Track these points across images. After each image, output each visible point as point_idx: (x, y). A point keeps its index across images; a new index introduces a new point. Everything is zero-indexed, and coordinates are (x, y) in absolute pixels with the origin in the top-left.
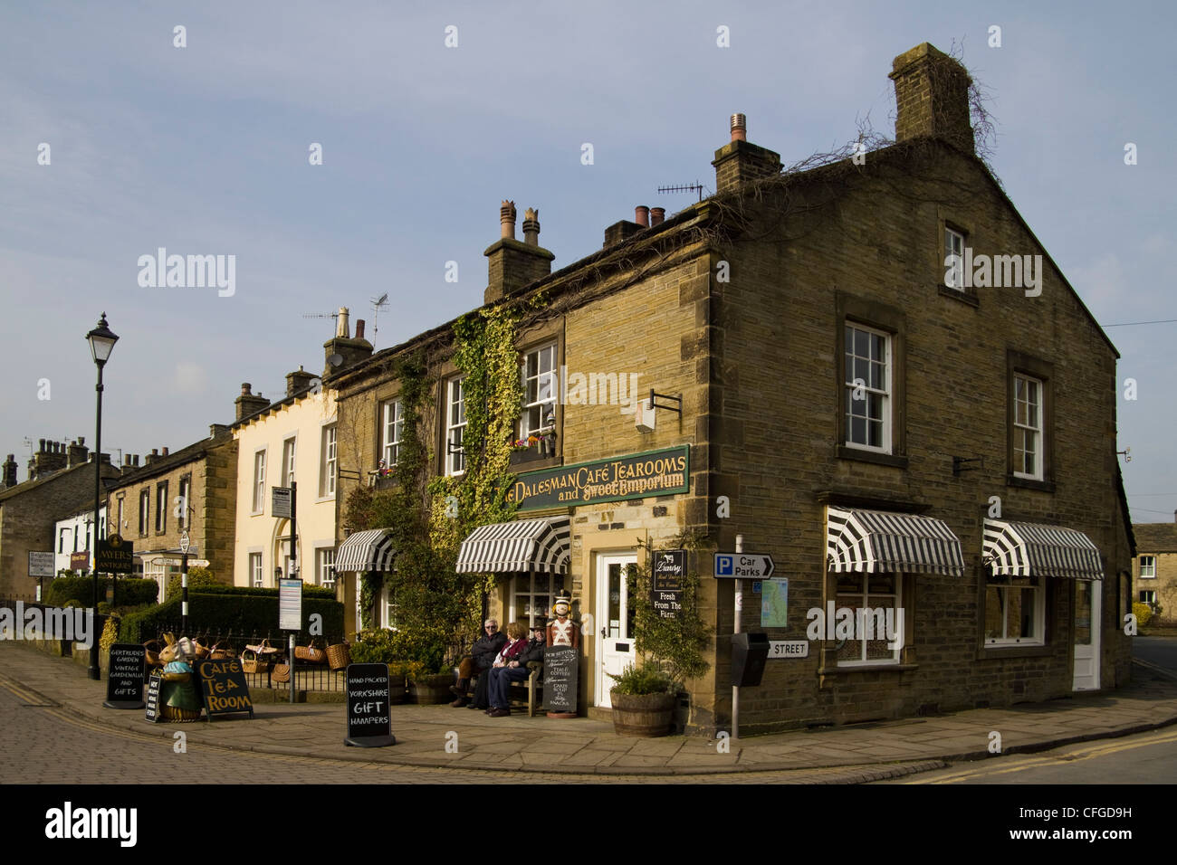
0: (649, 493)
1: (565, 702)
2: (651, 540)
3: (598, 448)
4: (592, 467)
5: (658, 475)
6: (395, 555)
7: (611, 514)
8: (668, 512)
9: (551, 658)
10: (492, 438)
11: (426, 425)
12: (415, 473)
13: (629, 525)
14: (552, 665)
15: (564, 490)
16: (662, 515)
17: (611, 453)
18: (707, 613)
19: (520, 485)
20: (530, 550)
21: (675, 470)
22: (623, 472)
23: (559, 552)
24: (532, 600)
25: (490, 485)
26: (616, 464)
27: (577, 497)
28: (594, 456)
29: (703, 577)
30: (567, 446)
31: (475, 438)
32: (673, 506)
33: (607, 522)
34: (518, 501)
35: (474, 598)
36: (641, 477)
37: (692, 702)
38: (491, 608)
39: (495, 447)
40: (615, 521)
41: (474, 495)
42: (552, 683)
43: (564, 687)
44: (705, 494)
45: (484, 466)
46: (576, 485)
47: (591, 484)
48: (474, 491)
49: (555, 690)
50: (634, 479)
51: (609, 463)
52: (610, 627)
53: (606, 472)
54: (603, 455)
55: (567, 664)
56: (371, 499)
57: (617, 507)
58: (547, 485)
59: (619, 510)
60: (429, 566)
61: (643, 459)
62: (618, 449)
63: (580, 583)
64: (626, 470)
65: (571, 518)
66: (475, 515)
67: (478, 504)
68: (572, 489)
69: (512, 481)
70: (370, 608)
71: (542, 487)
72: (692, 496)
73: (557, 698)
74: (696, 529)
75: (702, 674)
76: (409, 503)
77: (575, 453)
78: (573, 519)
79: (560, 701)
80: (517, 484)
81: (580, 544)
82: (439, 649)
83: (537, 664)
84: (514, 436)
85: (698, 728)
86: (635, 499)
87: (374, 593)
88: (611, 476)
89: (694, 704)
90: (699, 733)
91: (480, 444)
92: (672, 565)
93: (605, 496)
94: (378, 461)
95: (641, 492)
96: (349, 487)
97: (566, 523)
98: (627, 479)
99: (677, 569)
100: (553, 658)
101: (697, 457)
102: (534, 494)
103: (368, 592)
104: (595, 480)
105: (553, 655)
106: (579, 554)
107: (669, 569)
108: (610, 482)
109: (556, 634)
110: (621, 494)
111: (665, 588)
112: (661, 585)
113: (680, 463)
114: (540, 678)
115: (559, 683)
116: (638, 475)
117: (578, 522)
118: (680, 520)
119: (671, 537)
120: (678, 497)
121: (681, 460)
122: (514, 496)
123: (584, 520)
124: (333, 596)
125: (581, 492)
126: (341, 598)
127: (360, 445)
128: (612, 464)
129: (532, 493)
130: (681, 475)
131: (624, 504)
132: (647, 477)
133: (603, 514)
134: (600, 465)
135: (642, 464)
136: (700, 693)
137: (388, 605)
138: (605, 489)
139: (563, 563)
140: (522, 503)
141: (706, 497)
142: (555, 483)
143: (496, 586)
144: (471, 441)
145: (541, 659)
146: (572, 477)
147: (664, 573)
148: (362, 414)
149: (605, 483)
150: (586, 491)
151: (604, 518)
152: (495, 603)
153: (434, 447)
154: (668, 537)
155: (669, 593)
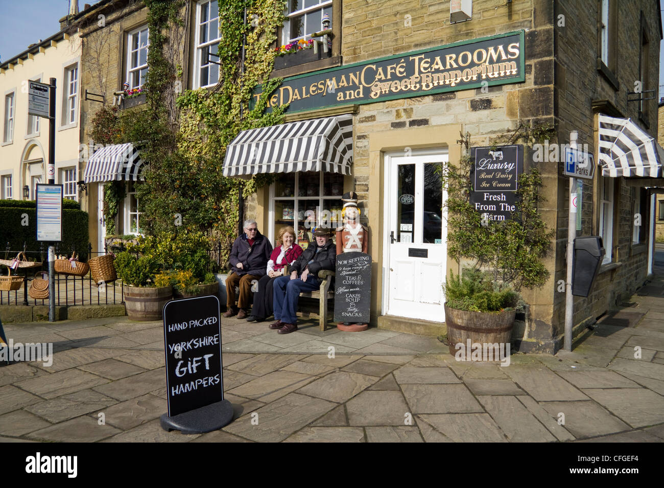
0: (463, 86)
1: (358, 313)
2: (469, 135)
3: (390, 44)
4: (383, 63)
5: (478, 65)
6: (142, 166)
7: (408, 111)
8: (493, 104)
9: (343, 266)
10: (251, 47)
11: (173, 46)
12: (163, 89)
13: (433, 121)
14: (344, 273)
15: (343, 89)
16: (485, 108)
17: (409, 47)
18: (548, 214)
19: (286, 91)
20: (322, 149)
21: (504, 57)
22: (427, 65)
23: (344, 152)
24: (321, 203)
25: (249, 92)
26: (417, 58)
27: (361, 95)
28: (384, 52)
29: (544, 176)
30: (346, 46)
31: (233, 48)
32: (499, 98)
33: (404, 118)
34: (282, 105)
35: (230, 203)
36: (452, 69)
37: (529, 315)
38: (248, 213)
39: (255, 55)
40: (414, 118)
41: (231, 103)
42: (344, 293)
43: (358, 297)
44: (549, 83)
45: (243, 74)
46: (360, 83)
47: (380, 80)
48: (229, 98)
49: (347, 300)
50: (442, 71)
51: (406, 57)
52: (399, 231)
53: (402, 67)
54: (397, 50)
55: (360, 272)
56: (116, 118)
57: (417, 103)
58: (322, 86)
59: (420, 107)
60: (183, 174)
61: (456, 49)
62: (416, 43)
63: (367, 185)
64: (432, 63)
65: (353, 118)
66: (231, 123)
67: (234, 112)
68: (355, 87)
69: (276, 86)
70: (114, 215)
71: (314, 89)
72: (530, 85)
73: (349, 309)
74: (536, 122)
75: (542, 284)
76: (155, 118)
77: (358, 51)
78: (355, 119)
79: (353, 312)
80: (281, 89)
81: (366, 144)
82: (203, 257)
83: (328, 272)
84: (277, 42)
85: (538, 343)
86: (443, 94)
87: (117, 202)
88: (410, 71)
89: (533, 317)
90: (539, 349)
91: (237, 53)
92: (502, 162)
93: (401, 91)
94: (122, 84)
95: (453, 85)
96: (94, 109)
97: (349, 122)
98: (433, 73)
99: (510, 167)
100: (345, 266)
101: (538, 42)
102: (304, 96)
103: (112, 202)
104: (386, 75)
105: (345, 262)
106: (365, 154)
107: (498, 166)
108: (408, 77)
109: (348, 240)
110: (424, 88)
111: (491, 187)
112: (484, 184)
113: (510, 50)
114: (332, 288)
115: (352, 293)
116: (448, 67)
117: (362, 122)
118: (511, 113)
119: (499, 131)
120: (507, 89)
121: (513, 47)
122: (279, 101)
123: (372, 118)
124: (78, 206)
125: (367, 91)
126: (84, 208)
127: (105, 71)
128: (411, 58)
129: (301, 95)
130: (514, 63)
131: (428, 99)
132: (461, 69)
133: (397, 111)
134: (395, 60)
135: (454, 56)
136: (540, 305)
137: (130, 213)
138: (401, 86)
139: (348, 164)
140: (288, 107)
141: (552, 86)
142: (332, 84)
143: (256, 191)
144: (227, 52)
145: (332, 267)
146: (356, 76)
147: (489, 172)
148: (106, 45)
149: (400, 79)
150: (373, 88)
151: (398, 115)
152: (253, 208)
153: (182, 64)
154: (495, 132)
155: (499, 194)
